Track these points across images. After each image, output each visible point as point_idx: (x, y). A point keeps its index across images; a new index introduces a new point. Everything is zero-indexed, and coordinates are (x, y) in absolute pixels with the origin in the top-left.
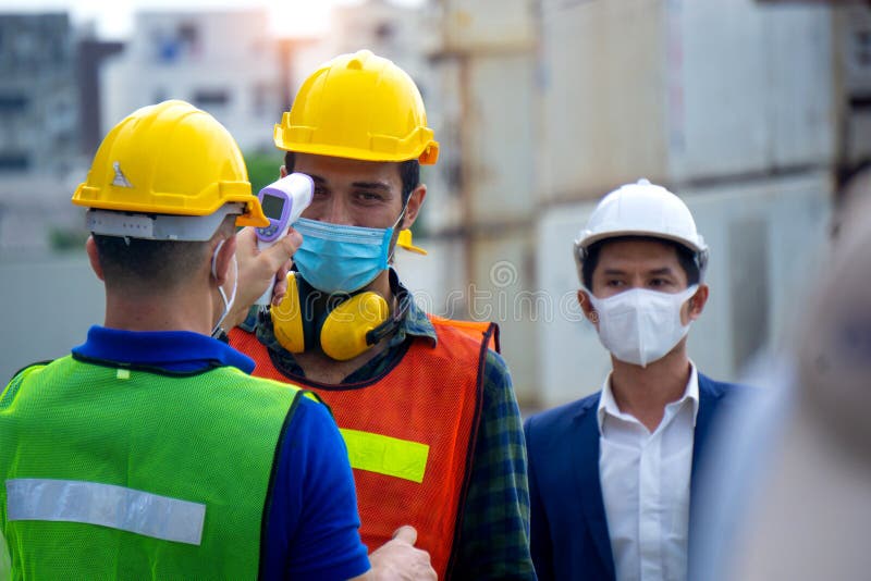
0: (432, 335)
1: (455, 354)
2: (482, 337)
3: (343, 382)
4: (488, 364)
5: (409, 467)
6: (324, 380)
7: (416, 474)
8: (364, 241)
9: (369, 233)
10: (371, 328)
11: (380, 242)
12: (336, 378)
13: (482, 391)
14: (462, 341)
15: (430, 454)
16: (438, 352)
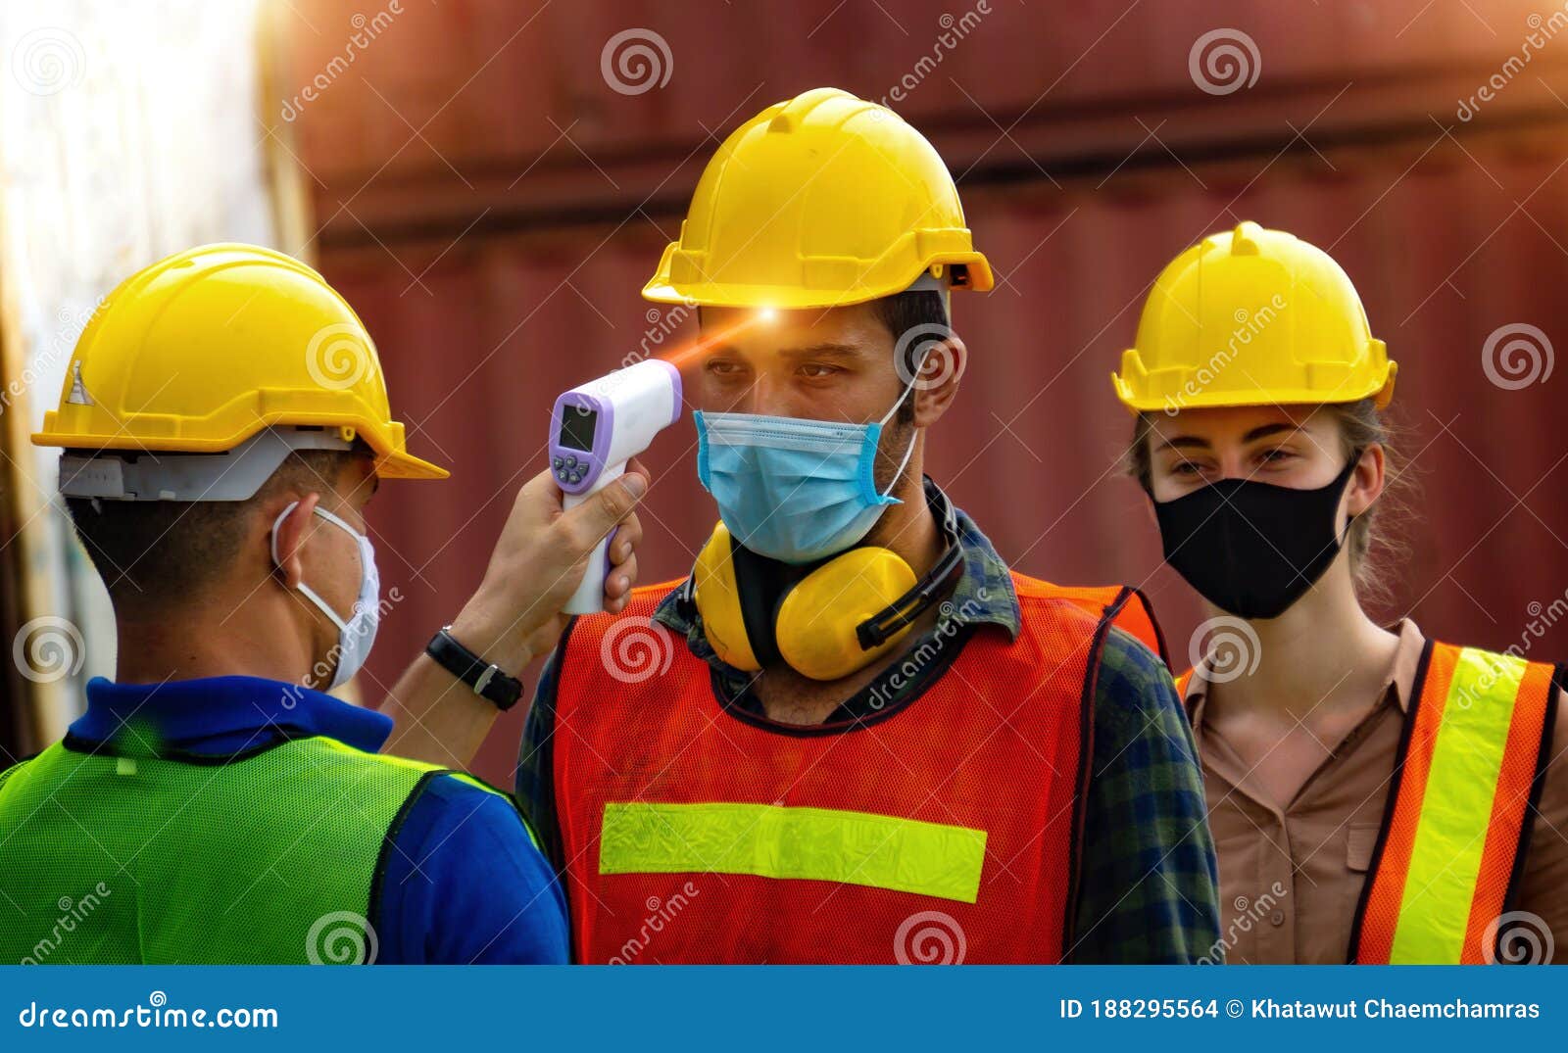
0: (1007, 620)
1: (1046, 651)
2: (1101, 614)
3: (827, 722)
4: (1103, 668)
5: (948, 874)
6: (800, 720)
7: (965, 889)
8: (819, 446)
9: (828, 432)
10: (869, 616)
11: (856, 449)
12: (818, 713)
13: (1092, 717)
14: (1065, 628)
15: (990, 845)
16: (1019, 652)
